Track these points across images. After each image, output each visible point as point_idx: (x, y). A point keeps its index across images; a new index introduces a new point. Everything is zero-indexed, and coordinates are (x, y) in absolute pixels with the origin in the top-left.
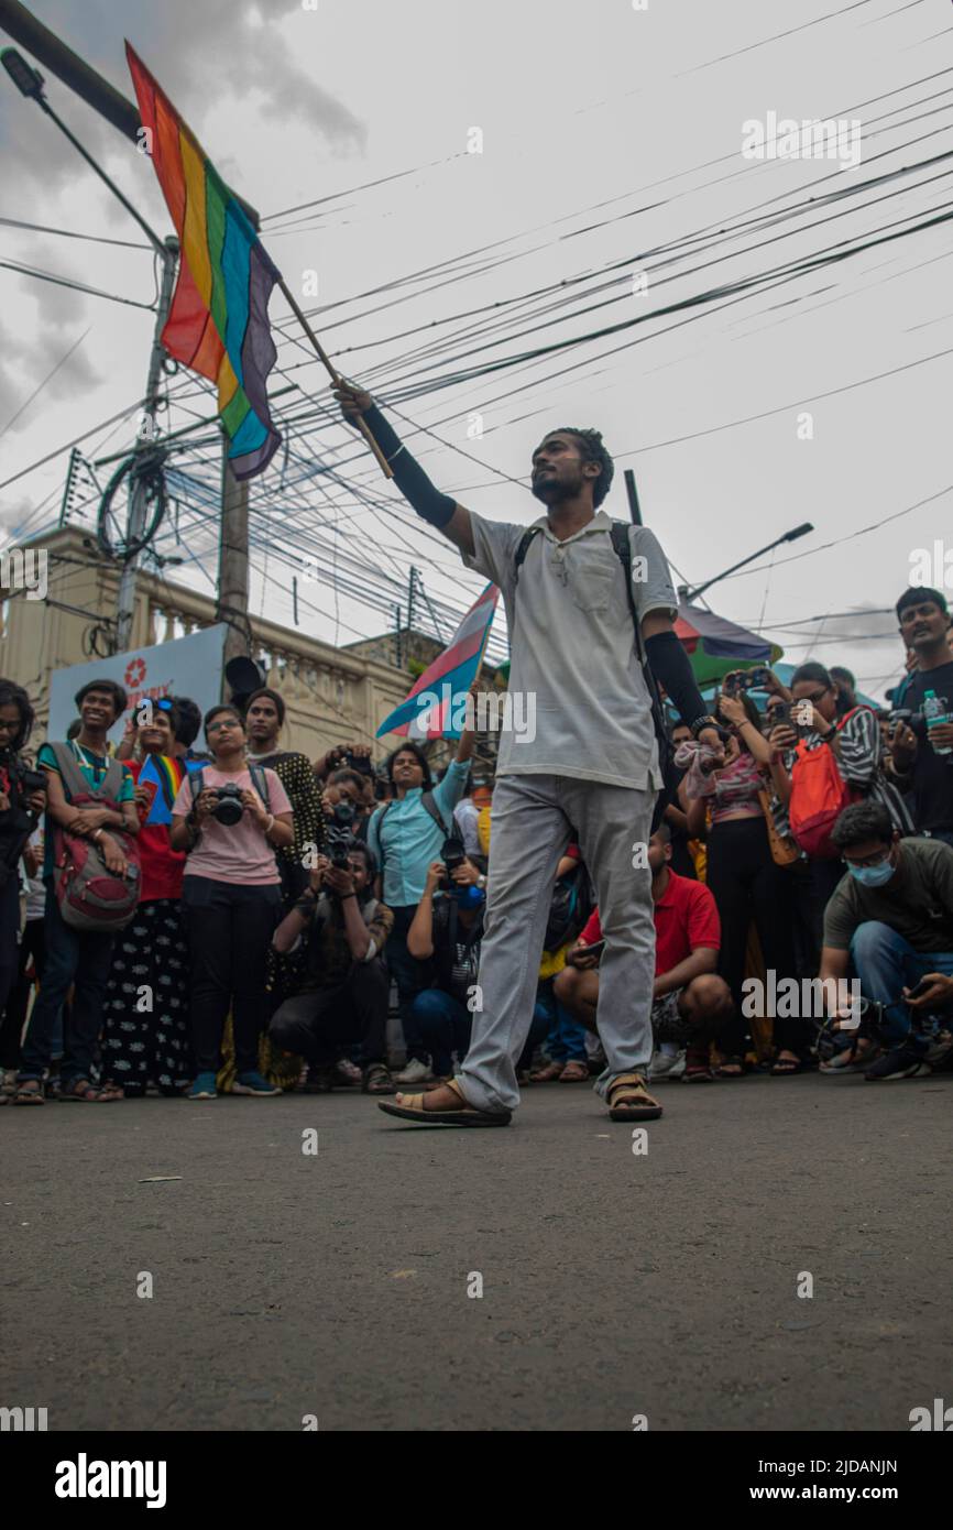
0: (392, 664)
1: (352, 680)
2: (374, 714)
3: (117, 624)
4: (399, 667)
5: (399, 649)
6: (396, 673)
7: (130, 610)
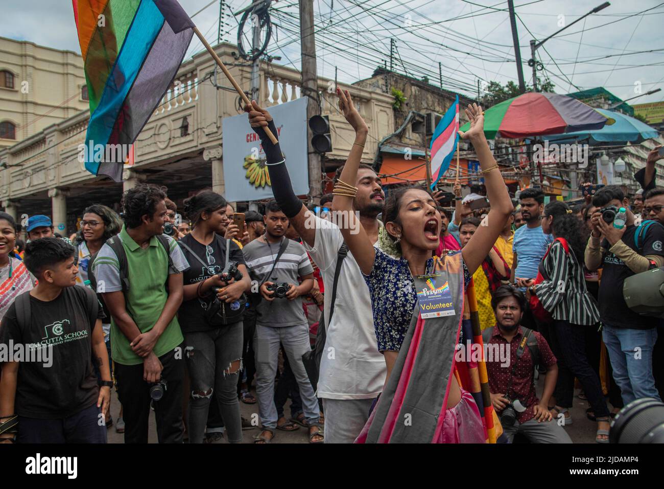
0: (384, 92)
1: (365, 102)
2: (376, 119)
3: (251, 94)
4: (387, 92)
5: (386, 83)
6: (386, 96)
7: (258, 87)
